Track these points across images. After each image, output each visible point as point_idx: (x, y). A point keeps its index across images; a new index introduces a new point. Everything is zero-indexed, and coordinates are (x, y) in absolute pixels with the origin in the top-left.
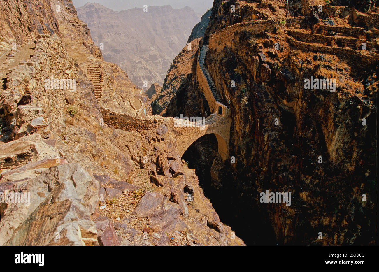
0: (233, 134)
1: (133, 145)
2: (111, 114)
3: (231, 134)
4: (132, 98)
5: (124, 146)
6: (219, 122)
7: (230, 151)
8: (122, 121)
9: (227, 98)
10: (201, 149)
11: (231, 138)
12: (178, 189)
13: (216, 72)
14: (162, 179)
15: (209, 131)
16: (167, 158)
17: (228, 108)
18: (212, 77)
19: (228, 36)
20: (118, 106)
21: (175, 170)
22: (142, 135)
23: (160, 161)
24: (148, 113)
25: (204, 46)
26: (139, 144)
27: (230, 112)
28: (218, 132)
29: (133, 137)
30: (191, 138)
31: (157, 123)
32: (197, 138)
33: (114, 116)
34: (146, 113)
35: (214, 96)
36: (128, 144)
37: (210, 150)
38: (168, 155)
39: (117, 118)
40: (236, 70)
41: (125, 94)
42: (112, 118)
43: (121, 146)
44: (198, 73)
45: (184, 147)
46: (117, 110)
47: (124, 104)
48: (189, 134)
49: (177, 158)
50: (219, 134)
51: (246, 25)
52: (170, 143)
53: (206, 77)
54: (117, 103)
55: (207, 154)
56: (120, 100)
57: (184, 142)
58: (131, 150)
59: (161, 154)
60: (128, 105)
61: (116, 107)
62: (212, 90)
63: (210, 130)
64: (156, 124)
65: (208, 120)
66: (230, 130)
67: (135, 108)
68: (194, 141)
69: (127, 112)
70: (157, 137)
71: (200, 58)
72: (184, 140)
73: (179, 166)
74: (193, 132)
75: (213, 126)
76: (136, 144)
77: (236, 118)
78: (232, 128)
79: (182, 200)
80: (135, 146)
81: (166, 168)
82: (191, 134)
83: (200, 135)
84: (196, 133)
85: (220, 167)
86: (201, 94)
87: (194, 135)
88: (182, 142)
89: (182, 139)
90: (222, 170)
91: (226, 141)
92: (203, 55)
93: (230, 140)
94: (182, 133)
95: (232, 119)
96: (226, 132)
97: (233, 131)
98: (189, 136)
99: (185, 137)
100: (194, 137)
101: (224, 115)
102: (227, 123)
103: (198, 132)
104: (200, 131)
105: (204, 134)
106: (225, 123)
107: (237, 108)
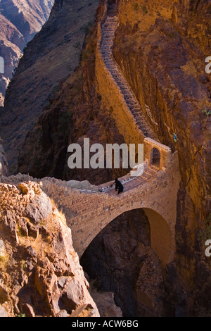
0: (184, 206)
3: (178, 208)
6: (154, 182)
7: (177, 243)
9: (169, 129)
10: (113, 242)
11: (178, 215)
13: (142, 75)
15: (135, 204)
16: (55, 273)
17: (173, 151)
18: (130, 85)
21: (76, 300)
25: (109, 18)
27: (177, 160)
28: (153, 204)
30: (97, 220)
31: (26, 194)
35: (138, 126)
37: (134, 242)
38: (56, 267)
40: (185, 68)
44: (99, 77)
45: (82, 242)
48: (93, 213)
49: (76, 271)
50: (155, 208)
53: (119, 84)
55: (125, 251)
57: (82, 231)
62: (133, 112)
63: (137, 201)
64: (25, 196)
66: (176, 199)
68: (103, 227)
70: (28, 226)
71: (101, 42)
72: (82, 227)
73: (82, 290)
74: (100, 209)
75: (143, 192)
77: (191, 172)
78: (182, 194)
82: (97, 212)
83: (115, 214)
84: (107, 210)
85: (157, 279)
86: (109, 121)
87: (102, 214)
88: (78, 232)
89: (77, 225)
90: (162, 285)
91: (168, 222)
92: (107, 37)
93: (177, 220)
94: (78, 212)
95: (181, 174)
96: (168, 202)
97: (183, 200)
98: (92, 218)
99: (84, 219)
100: (104, 218)
101: (165, 167)
102: (171, 184)
103: (110, 206)
104: (115, 205)
105: (124, 211)
106: (167, 184)
107: (193, 150)
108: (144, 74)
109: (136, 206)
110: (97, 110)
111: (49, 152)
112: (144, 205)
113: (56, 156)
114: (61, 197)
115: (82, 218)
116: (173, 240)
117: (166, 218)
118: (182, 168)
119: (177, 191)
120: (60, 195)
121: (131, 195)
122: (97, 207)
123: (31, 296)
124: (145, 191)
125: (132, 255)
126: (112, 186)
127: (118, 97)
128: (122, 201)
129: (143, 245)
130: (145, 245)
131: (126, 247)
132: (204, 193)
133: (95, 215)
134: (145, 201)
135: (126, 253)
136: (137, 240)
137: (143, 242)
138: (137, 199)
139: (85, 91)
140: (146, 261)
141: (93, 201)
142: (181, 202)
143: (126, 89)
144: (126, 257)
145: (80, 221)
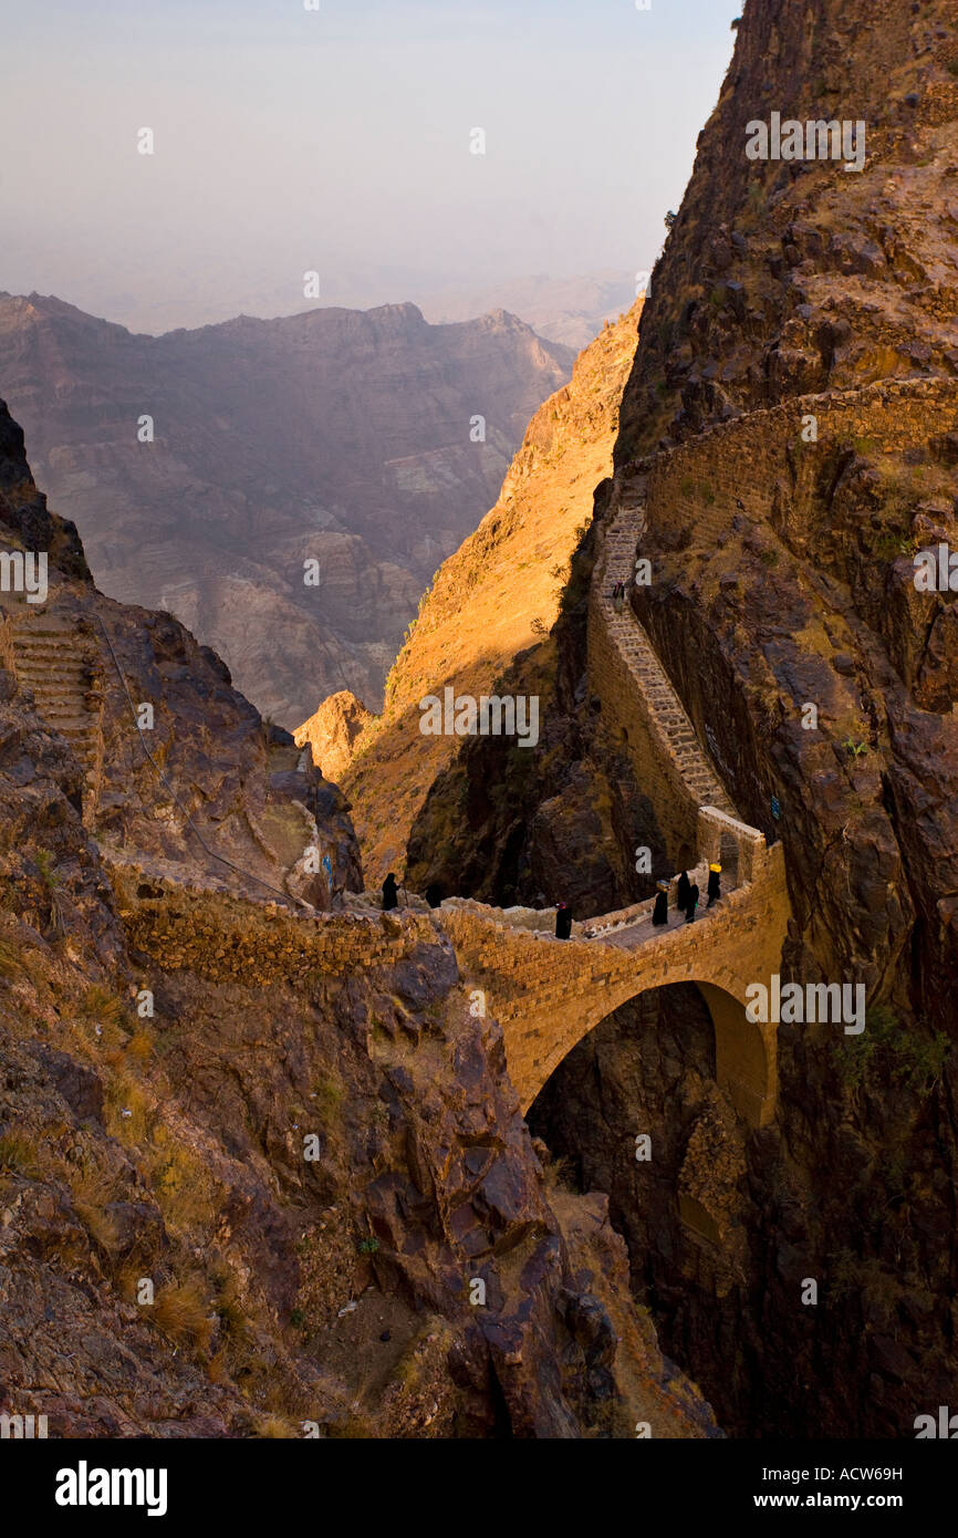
1: (268, 1062)
2: (145, 891)
4: (255, 795)
5: (213, 1073)
6: (723, 918)
7: (782, 1075)
8: (208, 930)
9: (761, 787)
10: (622, 1064)
12: (525, 1327)
14: (434, 1266)
15: (672, 970)
16: (460, 1136)
18: (670, 676)
19: (756, 461)
20: (182, 845)
21: (505, 1207)
22: (315, 1005)
23: (421, 1161)
24: (343, 878)
25: (622, 513)
26: (300, 1060)
27: (780, 862)
28: (719, 973)
29: (267, 1019)
30: (575, 1009)
31: (396, 936)
32: (607, 1007)
33: (161, 904)
34: (335, 881)
35: (686, 778)
36: (242, 1062)
37: (674, 1070)
38: (460, 1123)
39: (178, 916)
40: (802, 637)
41: (220, 775)
42: (152, 913)
43: (201, 1073)
44: (594, 655)
45: (536, 1063)
46: (175, 866)
47: (216, 834)
48: (565, 991)
49: (510, 1135)
51: (850, 403)
52: (474, 1054)
54: (174, 827)
55: (652, 1089)
56: (195, 812)
57: (537, 1034)
58: (258, 1092)
59: (426, 1117)
60: (237, 837)
61: (172, 854)
62: (674, 743)
63: (678, 964)
64: (392, 943)
66: (779, 962)
67: (274, 853)
68: (590, 1026)
69: (234, 879)
70: (400, 1019)
71: (602, 573)
72: (539, 1023)
73: (524, 1184)
74: (584, 979)
75: (693, 941)
76: (283, 1062)
77: (814, 896)
78: (793, 949)
79: (549, 1396)
80: (276, 1071)
81: (454, 1198)
82: (575, 988)
83: (623, 994)
84: (602, 983)
85: (733, 1166)
86: (618, 763)
87: (588, 993)
88: (528, 1035)
89: (525, 1017)
90: (743, 1184)
92: (617, 558)
94: (529, 985)
95: (792, 898)
96: (759, 969)
97: (797, 964)
98: (564, 1002)
99: (543, 1004)
100: (592, 1004)
101: (750, 881)
102: (765, 924)
103: (610, 975)
104: (621, 971)
105: (644, 988)
106: (755, 924)
107: (820, 841)
109: (676, 975)
110: (589, 735)
111: (484, 831)
112: (696, 974)
113: (500, 844)
114: (486, 947)
115: (538, 1001)
116: (773, 1067)
118: (794, 887)
119: (780, 941)
120: (484, 942)
121: (661, 949)
122: (577, 975)
123: (397, 1195)
124: (698, 939)
125: (669, 1099)
126: (616, 923)
127: (639, 704)
128: (639, 962)
129: (697, 1075)
130: (701, 1075)
131: (655, 1078)
132: (849, 948)
133: (572, 994)
134: (698, 964)
135: (653, 1096)
136: (682, 1061)
137: (697, 1069)
138: (677, 959)
139: (564, 689)
140: (703, 1117)
141: (567, 959)
142: (792, 969)
143: (660, 684)
144: (654, 1106)
145: (533, 1009)
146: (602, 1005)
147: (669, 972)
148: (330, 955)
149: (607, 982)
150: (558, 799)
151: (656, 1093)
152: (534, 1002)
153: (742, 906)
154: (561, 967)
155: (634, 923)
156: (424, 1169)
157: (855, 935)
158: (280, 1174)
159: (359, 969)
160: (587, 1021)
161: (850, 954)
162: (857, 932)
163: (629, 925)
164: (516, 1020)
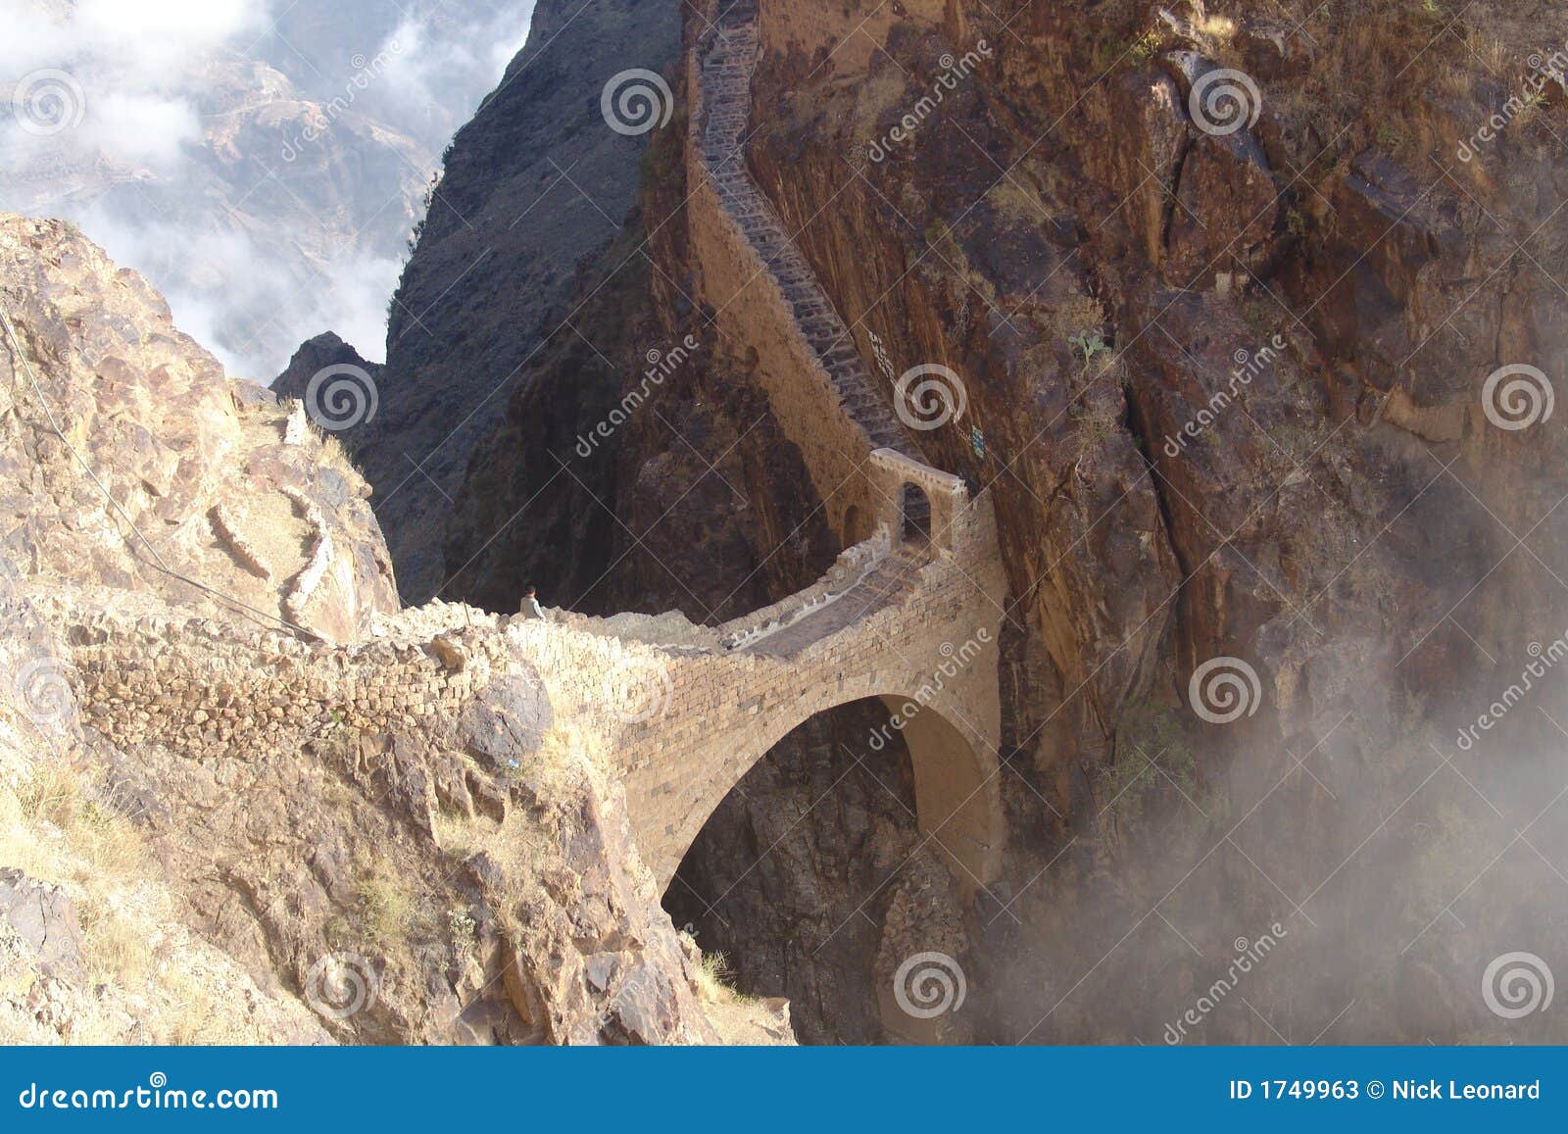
0: (1024, 682)
1: (289, 864)
2: (79, 635)
3: (1005, 688)
6: (915, 604)
7: (1009, 812)
8: (179, 684)
11: (1007, 713)
13: (849, 225)
15: (849, 683)
16: (576, 942)
17: (973, 490)
18: (814, 266)
20: (126, 564)
21: (648, 1028)
22: (348, 778)
23: (524, 978)
26: (335, 856)
27: (989, 520)
28: (915, 682)
29: (281, 802)
30: (718, 749)
31: (457, 669)
32: (764, 744)
33: (105, 652)
35: (848, 411)
36: (249, 867)
37: (857, 819)
38: (576, 922)
39: (133, 667)
40: (1000, 196)
41: (172, 456)
42: (93, 666)
44: (702, 243)
45: (669, 830)
46: (121, 596)
47: (175, 543)
48: (703, 726)
49: (646, 931)
53: (774, 264)
54: (112, 541)
55: (831, 851)
56: (140, 512)
57: (668, 790)
58: (278, 907)
59: (524, 919)
60: (206, 546)
61: (108, 574)
62: (827, 362)
63: (859, 673)
64: (454, 680)
65: (830, 599)
66: (995, 659)
67: (263, 563)
68: (741, 772)
69: (209, 606)
70: (473, 785)
71: (703, 122)
72: (670, 774)
73: (672, 995)
74: (728, 708)
75: (875, 640)
76: (311, 861)
77: (1040, 562)
78: (1013, 641)
80: (302, 875)
82: (716, 720)
83: (784, 722)
84: (754, 709)
85: (950, 943)
86: (746, 398)
87: (735, 725)
88: (654, 792)
89: (648, 768)
91: (972, 741)
92: (724, 100)
93: (1004, 730)
95: (1008, 566)
96: (968, 670)
97: (1021, 659)
98: (701, 741)
99: (672, 747)
100: (742, 740)
101: (949, 548)
102: (975, 607)
103: (763, 697)
104: (779, 690)
105: (813, 712)
106: (960, 608)
107: (1043, 484)
108: (859, 227)
109: (854, 690)
112: (881, 686)
114: (585, 673)
115: (666, 743)
116: (995, 803)
117: (966, 725)
118: (1010, 551)
119: (995, 628)
120: (581, 668)
121: (833, 654)
122: (717, 702)
124: (883, 637)
125: (854, 863)
126: (765, 625)
127: (772, 311)
128: (804, 676)
129: (891, 827)
130: (897, 825)
131: (833, 835)
132: (1092, 630)
133: (712, 729)
134: (885, 671)
135: (832, 860)
136: (869, 808)
137: (891, 817)
138: (855, 667)
139: (659, 298)
140: (903, 882)
141: (702, 681)
142: (1015, 667)
143: (800, 280)
144: (835, 874)
145: (659, 755)
146: (756, 740)
147: (846, 685)
148: (364, 705)
149: (760, 708)
150: (664, 456)
151: (836, 855)
152: (660, 746)
153: (940, 585)
154: (696, 693)
155: (791, 623)
156: (530, 992)
157: (1099, 612)
158: (322, 1019)
159: (409, 719)
160: (736, 765)
161: (1094, 639)
162: (1102, 606)
163: (784, 626)
164: (636, 774)
